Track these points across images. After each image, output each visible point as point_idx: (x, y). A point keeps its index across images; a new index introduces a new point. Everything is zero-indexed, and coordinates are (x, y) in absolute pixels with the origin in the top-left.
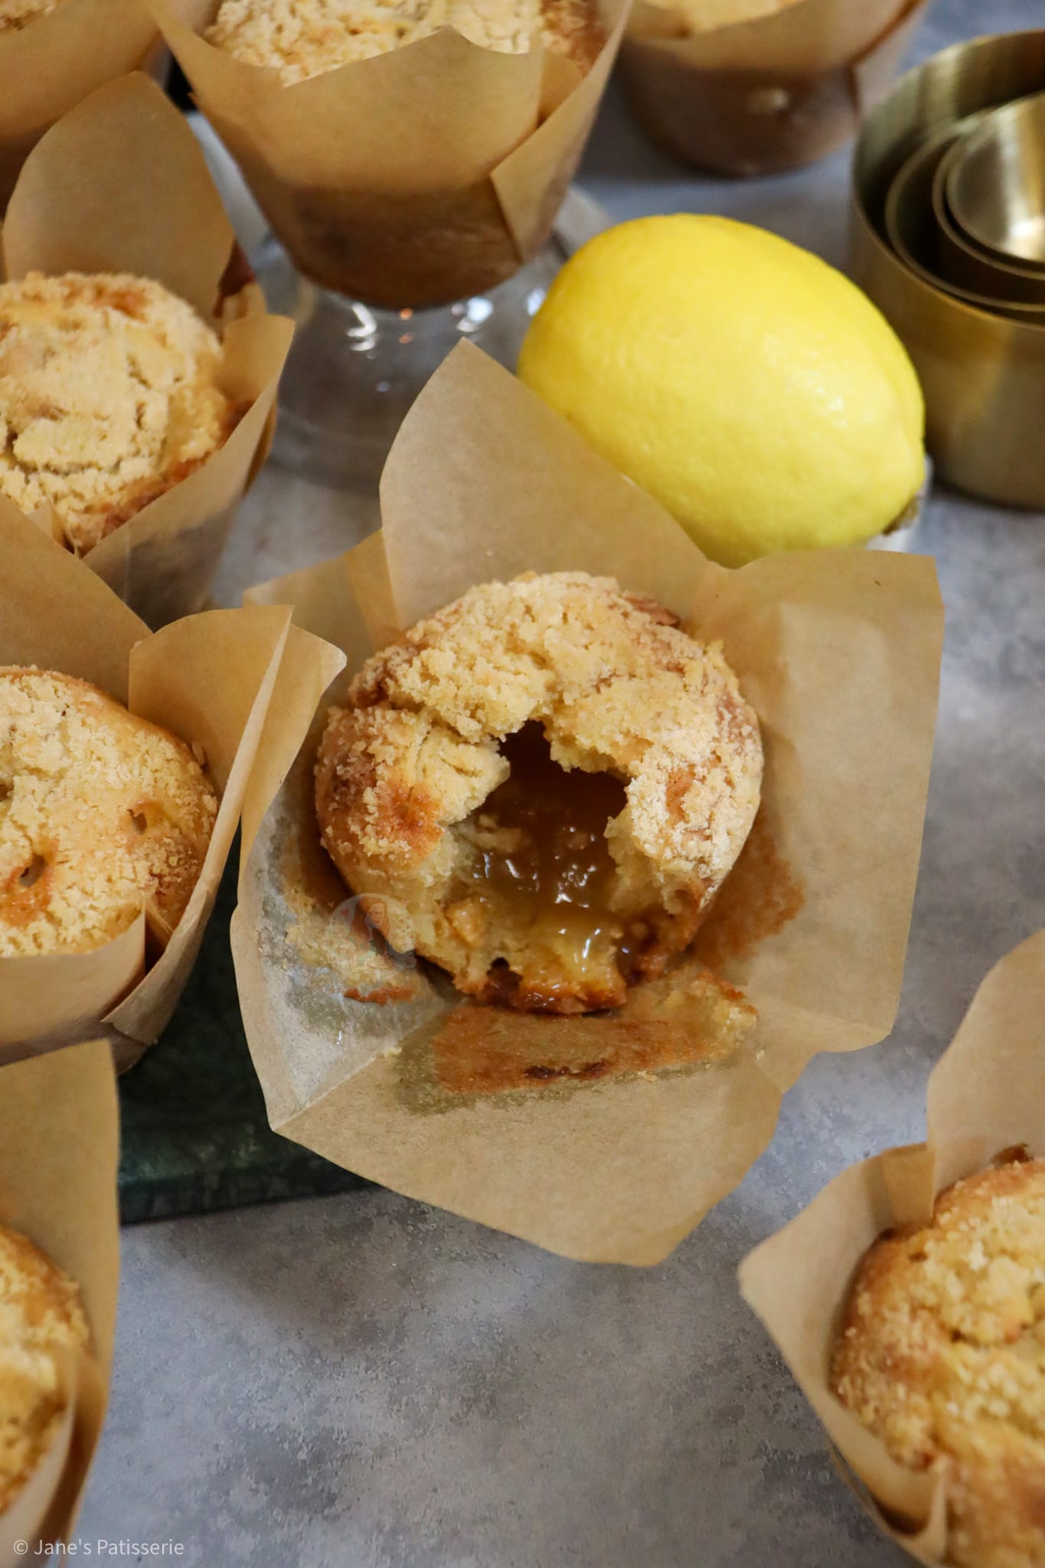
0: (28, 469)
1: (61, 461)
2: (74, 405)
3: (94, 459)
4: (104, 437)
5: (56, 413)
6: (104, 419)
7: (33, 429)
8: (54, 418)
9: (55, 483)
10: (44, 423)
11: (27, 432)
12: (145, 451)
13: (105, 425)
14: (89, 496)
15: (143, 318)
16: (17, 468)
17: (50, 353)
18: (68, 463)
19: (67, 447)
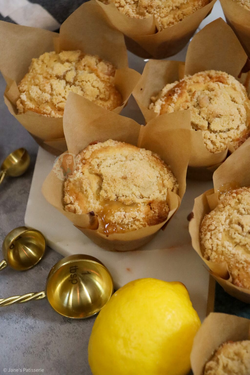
0: (215, 132)
1: (224, 129)
2: (224, 113)
3: (233, 127)
4: (233, 120)
5: (220, 116)
6: (232, 115)
7: (215, 121)
8: (219, 117)
9: (224, 135)
10: (217, 119)
11: (213, 122)
12: (243, 122)
13: (233, 117)
14: (233, 137)
15: (227, 83)
16: (212, 132)
17: (210, 99)
18: (226, 129)
19: (225, 125)
